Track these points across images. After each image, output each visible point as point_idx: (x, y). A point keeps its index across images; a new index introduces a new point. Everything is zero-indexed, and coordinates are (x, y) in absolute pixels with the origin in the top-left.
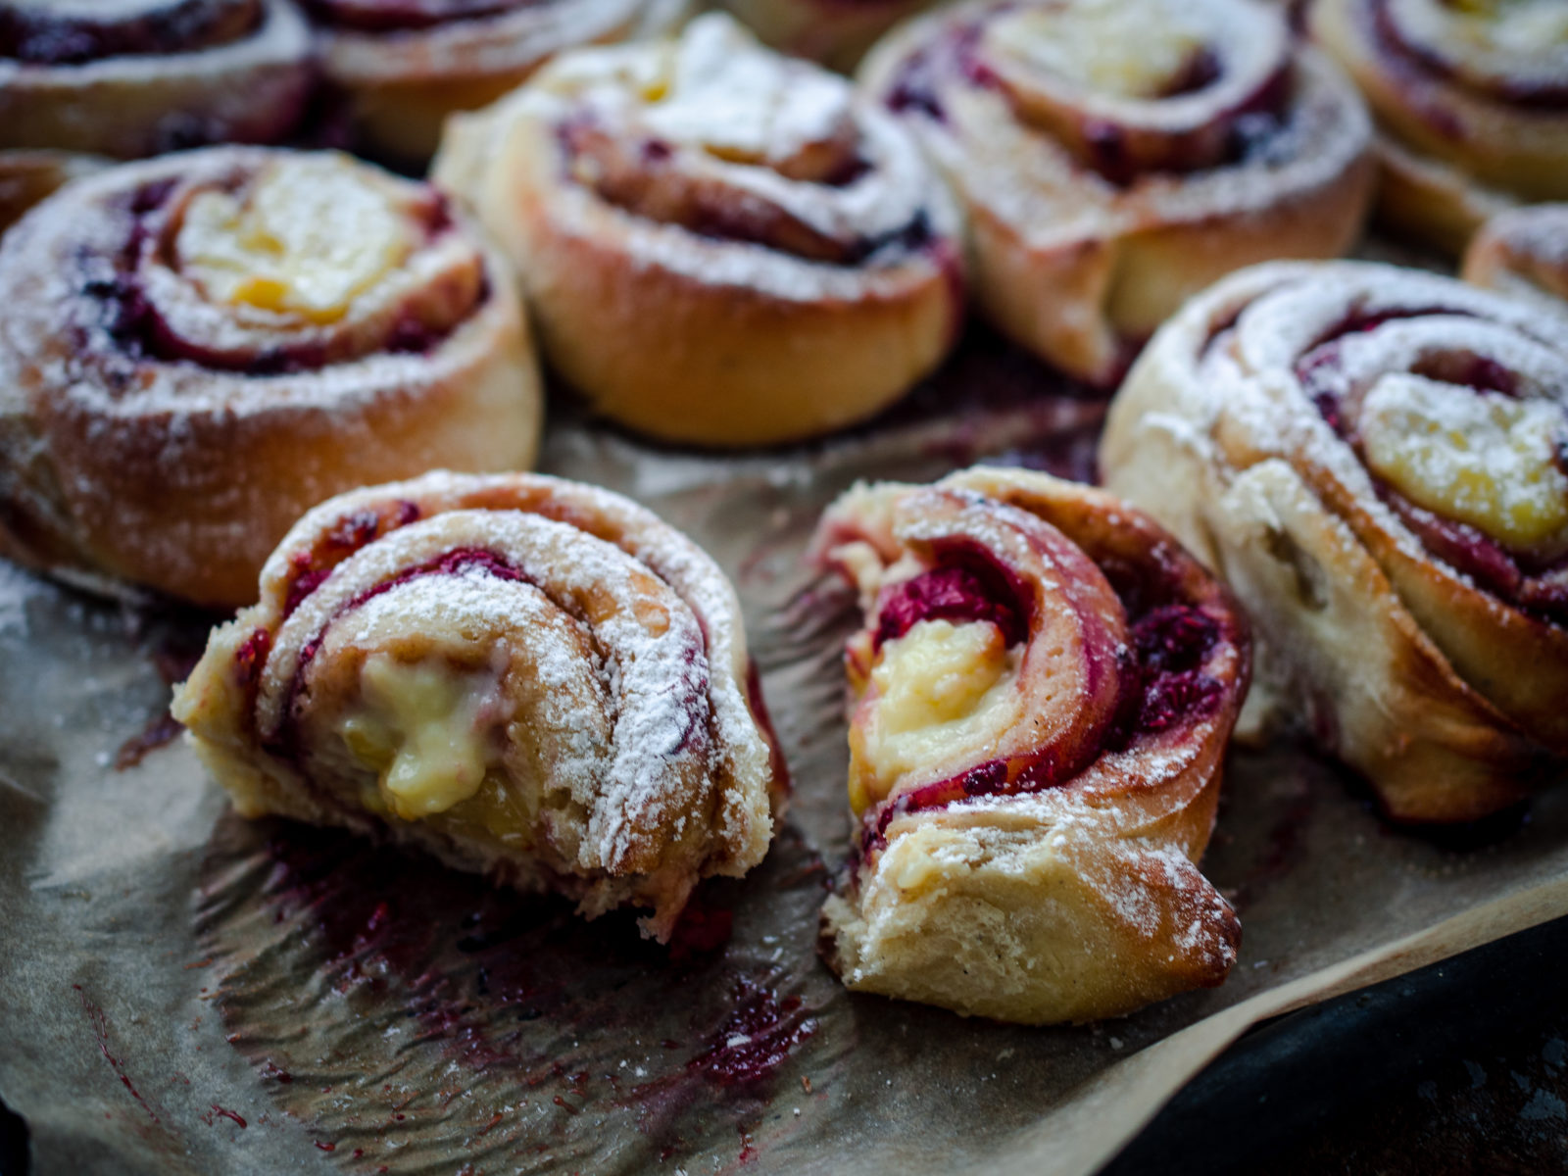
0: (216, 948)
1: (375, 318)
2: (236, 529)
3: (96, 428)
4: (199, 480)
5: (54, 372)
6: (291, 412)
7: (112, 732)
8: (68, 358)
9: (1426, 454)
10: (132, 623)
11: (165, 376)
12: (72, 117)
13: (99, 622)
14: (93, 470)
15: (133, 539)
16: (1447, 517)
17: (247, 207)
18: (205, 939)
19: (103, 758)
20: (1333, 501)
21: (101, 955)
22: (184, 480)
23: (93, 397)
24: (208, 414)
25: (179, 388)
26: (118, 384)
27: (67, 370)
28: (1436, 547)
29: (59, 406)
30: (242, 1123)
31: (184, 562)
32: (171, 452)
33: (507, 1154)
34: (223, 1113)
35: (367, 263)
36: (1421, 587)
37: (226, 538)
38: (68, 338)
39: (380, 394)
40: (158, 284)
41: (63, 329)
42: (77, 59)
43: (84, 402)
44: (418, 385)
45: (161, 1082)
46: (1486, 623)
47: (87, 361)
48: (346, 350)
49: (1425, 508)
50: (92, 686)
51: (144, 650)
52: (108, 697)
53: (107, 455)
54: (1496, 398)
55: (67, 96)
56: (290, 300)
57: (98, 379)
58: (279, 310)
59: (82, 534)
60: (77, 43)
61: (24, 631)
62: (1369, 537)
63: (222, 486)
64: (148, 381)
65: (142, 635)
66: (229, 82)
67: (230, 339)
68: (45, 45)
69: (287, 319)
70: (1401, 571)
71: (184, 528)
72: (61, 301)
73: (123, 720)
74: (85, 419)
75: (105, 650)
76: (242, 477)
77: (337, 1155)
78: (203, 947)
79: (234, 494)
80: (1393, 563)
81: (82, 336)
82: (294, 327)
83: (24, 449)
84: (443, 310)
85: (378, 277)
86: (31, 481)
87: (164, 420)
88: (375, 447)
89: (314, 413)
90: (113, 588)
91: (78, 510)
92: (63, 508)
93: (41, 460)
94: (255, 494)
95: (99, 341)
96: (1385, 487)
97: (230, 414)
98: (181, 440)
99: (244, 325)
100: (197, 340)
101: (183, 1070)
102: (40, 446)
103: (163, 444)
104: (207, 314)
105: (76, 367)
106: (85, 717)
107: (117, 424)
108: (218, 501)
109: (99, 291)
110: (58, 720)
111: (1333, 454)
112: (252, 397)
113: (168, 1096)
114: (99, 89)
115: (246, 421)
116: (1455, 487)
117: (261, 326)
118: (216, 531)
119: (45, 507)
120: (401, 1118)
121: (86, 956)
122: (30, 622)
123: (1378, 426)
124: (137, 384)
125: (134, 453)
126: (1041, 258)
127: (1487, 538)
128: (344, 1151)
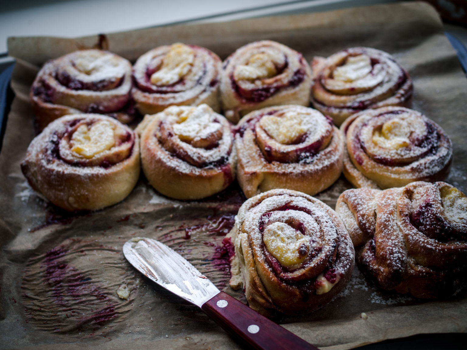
0: (29, 270)
1: (98, 159)
2: (62, 194)
3: (43, 169)
4: (57, 183)
5: (40, 156)
6: (75, 175)
7: (33, 225)
8: (43, 154)
9: (273, 241)
10: (45, 205)
11: (57, 162)
12: (73, 100)
13: (41, 203)
14: (42, 176)
15: (46, 190)
16: (271, 255)
17: (89, 130)
18: (27, 267)
19: (29, 230)
20: (251, 245)
21: (8, 265)
22: (54, 182)
23: (44, 163)
24: (60, 172)
25: (58, 165)
26: (49, 162)
27: (42, 156)
28: (267, 261)
29: (39, 163)
30: (15, 302)
31: (53, 197)
32: (53, 177)
33: (53, 321)
34: (13, 299)
35: (102, 147)
36: (260, 268)
37: (60, 195)
38: (44, 150)
39: (93, 175)
40: (63, 143)
41: (44, 148)
42: (77, 89)
43: (43, 163)
44: (101, 174)
45: (6, 290)
46: (269, 279)
47: (46, 156)
48: (91, 164)
49: (268, 252)
50: (34, 215)
51: (46, 211)
52: (36, 218)
53: (44, 174)
54: (299, 232)
55: (72, 96)
56: (82, 153)
57: (46, 160)
58: (80, 154)
59: (39, 187)
60: (79, 86)
61: (27, 201)
62: (254, 255)
63: (61, 185)
64: (53, 162)
65: (47, 208)
66: (106, 98)
67: (69, 158)
68: (72, 85)
69: (81, 156)
70: (257, 263)
71: (54, 191)
72: (47, 142)
73: (36, 223)
74: (42, 166)
75: (40, 209)
76: (64, 185)
77: (27, 312)
78: (26, 269)
79: (62, 187)
80: (256, 261)
81: (47, 150)
82: (82, 158)
83: (33, 169)
84: (115, 159)
85: (102, 151)
86: (33, 175)
87: (53, 170)
88: (90, 184)
89: (79, 176)
90: (44, 198)
91: (39, 182)
92: (37, 181)
93: (35, 171)
94: (66, 188)
95: (49, 152)
96: (263, 246)
97: (63, 172)
98: (55, 175)
99: (73, 156)
100: (63, 157)
101: (11, 290)
102: (36, 169)
103: (52, 175)
104: (68, 152)
105: (44, 156)
106: (30, 221)
107: (46, 169)
108: (60, 188)
109: (53, 142)
110: (25, 220)
111: (256, 235)
112: (69, 170)
113: (6, 293)
114: (79, 96)
115: (66, 175)
116: (275, 249)
117: (76, 157)
118: (59, 193)
119: (34, 180)
120: (40, 309)
121: (5, 264)
122: (29, 200)
123: (267, 232)
124: (51, 162)
125: (47, 175)
126: (246, 173)
127: (278, 261)
128: (28, 312)
